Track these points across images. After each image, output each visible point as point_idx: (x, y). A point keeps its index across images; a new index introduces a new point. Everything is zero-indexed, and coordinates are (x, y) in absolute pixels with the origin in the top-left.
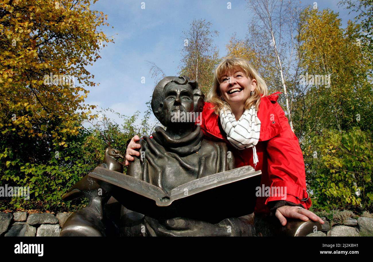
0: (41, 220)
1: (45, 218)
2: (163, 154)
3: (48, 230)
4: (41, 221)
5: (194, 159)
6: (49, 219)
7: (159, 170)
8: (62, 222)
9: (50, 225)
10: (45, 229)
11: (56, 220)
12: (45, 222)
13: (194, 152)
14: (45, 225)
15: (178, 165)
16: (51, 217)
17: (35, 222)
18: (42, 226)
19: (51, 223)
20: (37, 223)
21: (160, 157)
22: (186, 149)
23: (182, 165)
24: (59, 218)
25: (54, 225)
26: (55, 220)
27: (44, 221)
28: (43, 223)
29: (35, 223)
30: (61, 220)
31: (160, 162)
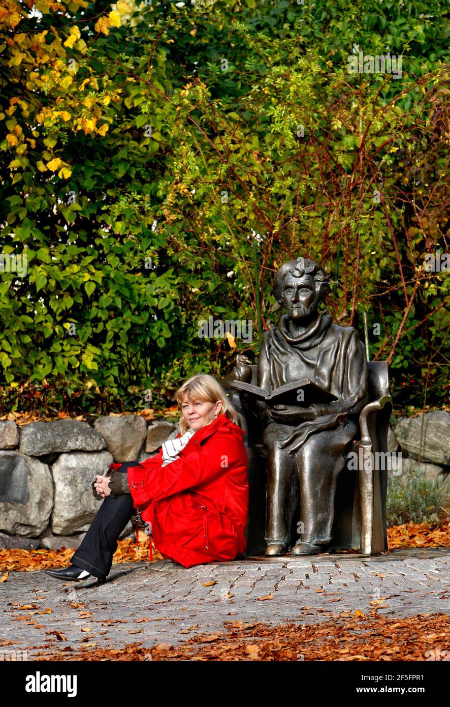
0: (58, 441)
1: (67, 434)
2: (287, 350)
3: (83, 469)
4: (59, 444)
5: (314, 353)
6: (80, 438)
7: (283, 366)
8: (117, 444)
9: (85, 456)
10: (74, 468)
11: (100, 439)
12: (71, 445)
13: (316, 345)
14: (72, 456)
15: (300, 360)
16: (82, 432)
17: (44, 446)
18: (63, 457)
19: (88, 448)
20: (50, 449)
21: (283, 354)
22: (307, 344)
23: (303, 360)
24: (107, 433)
25: (95, 455)
26: (97, 440)
27: (66, 444)
28: (66, 449)
29: (46, 452)
30: (114, 439)
31: (284, 358)
